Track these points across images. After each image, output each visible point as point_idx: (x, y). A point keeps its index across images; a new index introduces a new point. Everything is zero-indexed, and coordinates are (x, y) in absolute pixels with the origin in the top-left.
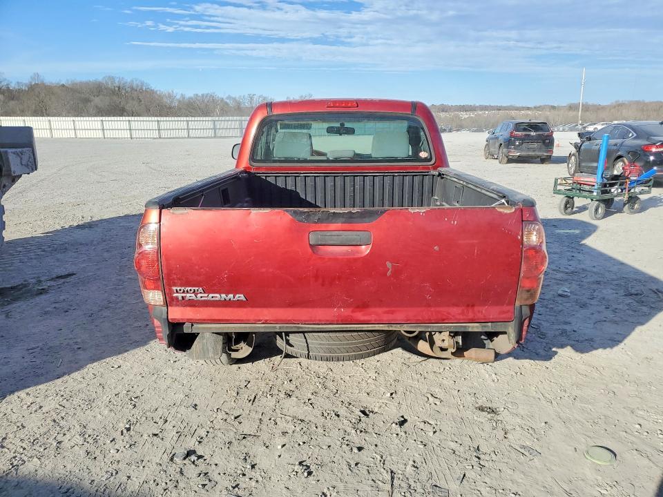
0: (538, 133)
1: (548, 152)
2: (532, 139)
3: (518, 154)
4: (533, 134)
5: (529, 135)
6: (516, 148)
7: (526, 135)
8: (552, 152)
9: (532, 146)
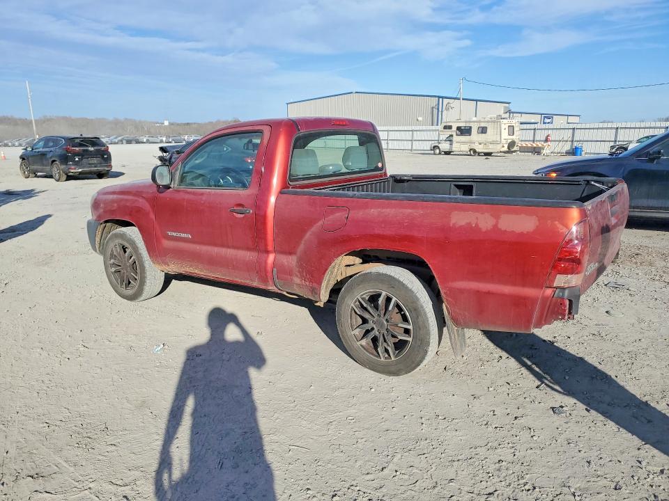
0: (96, 148)
1: (107, 166)
2: (91, 154)
3: (80, 170)
4: (91, 149)
5: (87, 150)
6: (76, 164)
7: (84, 150)
8: (111, 166)
9: (92, 162)
